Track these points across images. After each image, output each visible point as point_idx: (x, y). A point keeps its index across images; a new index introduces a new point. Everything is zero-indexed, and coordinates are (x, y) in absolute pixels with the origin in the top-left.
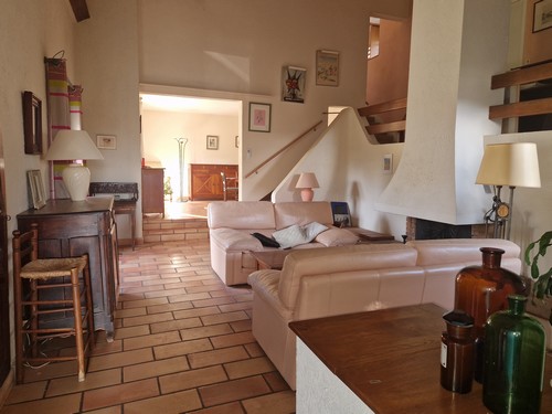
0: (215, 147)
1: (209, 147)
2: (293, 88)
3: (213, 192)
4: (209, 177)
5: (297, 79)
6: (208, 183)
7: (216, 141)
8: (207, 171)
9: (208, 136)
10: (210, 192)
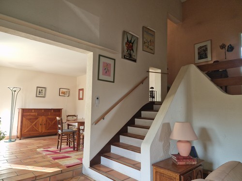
0: (43, 96)
1: (38, 95)
2: (130, 50)
3: (40, 130)
4: (37, 118)
5: (133, 44)
6: (36, 123)
7: (44, 92)
8: (36, 114)
9: (37, 87)
10: (37, 131)
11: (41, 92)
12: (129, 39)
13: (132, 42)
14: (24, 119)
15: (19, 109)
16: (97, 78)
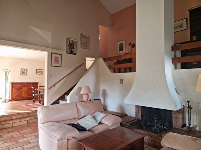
0: (25, 74)
1: (22, 74)
2: (71, 48)
3: (24, 96)
4: (22, 89)
5: (73, 45)
6: (21, 92)
7: (25, 72)
8: (21, 86)
9: (21, 69)
10: (22, 96)
11: (24, 72)
12: (71, 42)
13: (73, 44)
14: (13, 88)
15: (10, 83)
16: (50, 65)
